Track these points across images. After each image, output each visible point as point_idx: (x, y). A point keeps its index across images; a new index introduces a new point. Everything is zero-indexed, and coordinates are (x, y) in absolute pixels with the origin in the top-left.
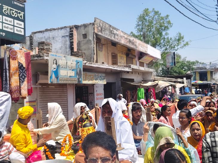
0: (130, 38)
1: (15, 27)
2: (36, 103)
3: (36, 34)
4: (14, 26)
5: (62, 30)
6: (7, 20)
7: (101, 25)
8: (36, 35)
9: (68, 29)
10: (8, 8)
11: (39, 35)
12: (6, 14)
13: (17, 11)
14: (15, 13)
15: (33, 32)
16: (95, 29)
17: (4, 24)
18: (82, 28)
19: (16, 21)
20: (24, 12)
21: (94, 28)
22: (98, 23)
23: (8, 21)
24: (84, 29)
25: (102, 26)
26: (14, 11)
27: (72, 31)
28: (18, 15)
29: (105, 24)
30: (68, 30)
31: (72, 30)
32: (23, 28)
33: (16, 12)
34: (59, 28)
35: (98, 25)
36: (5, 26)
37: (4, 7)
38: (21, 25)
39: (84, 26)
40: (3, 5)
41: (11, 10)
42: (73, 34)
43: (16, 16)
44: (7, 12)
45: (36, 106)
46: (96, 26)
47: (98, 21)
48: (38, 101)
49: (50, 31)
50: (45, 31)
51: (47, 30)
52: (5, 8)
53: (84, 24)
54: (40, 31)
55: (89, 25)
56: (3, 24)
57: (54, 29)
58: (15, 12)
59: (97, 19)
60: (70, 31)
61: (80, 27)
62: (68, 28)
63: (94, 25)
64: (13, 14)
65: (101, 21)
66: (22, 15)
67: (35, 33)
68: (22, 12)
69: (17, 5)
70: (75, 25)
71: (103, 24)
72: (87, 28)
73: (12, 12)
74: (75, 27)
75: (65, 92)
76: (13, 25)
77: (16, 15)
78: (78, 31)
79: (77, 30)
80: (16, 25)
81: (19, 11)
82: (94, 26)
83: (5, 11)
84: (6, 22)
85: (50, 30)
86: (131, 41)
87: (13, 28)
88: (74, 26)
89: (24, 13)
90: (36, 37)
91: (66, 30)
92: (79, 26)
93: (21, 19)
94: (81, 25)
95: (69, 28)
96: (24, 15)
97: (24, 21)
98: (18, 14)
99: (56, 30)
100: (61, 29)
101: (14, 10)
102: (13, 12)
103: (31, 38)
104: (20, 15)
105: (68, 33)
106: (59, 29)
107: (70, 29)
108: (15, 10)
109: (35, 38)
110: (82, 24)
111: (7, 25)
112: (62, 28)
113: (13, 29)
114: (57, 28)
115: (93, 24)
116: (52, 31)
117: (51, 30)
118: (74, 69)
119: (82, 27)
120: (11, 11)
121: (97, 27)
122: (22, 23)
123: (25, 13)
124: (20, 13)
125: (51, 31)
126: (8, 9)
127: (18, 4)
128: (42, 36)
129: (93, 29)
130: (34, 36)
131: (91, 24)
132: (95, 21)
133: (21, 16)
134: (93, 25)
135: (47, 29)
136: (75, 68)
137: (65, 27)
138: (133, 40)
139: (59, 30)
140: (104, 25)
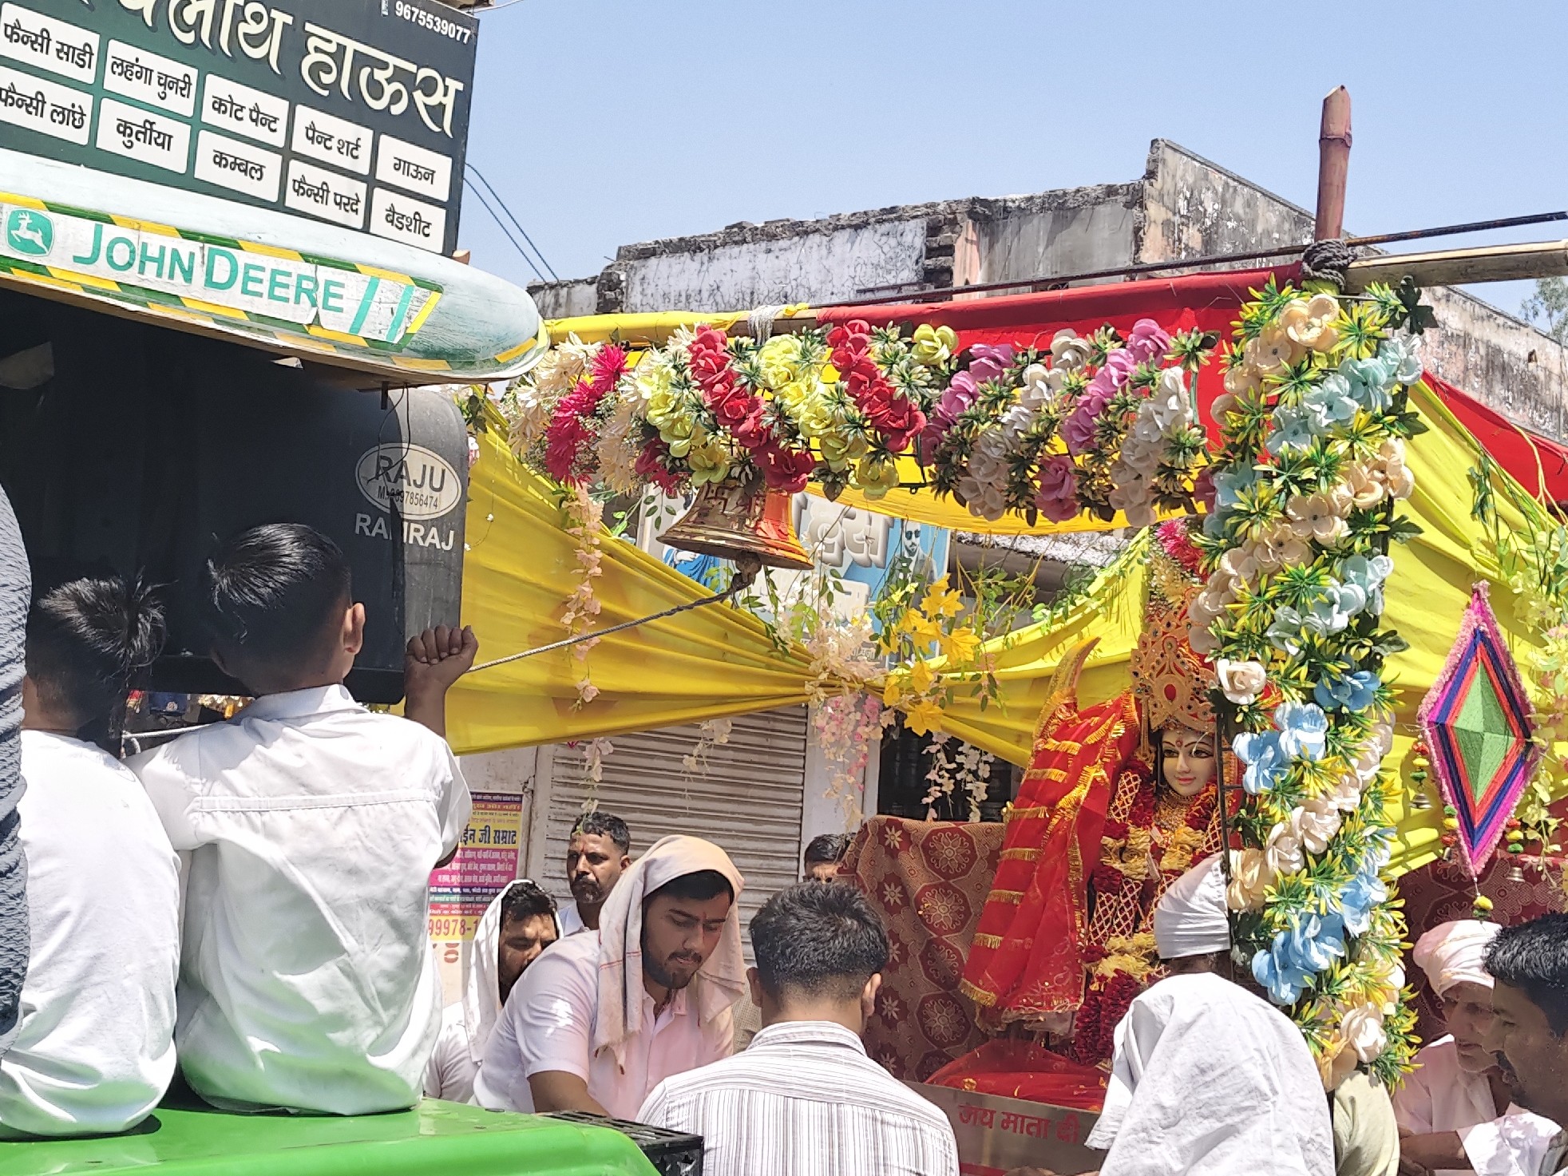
0: (1495, 340)
1: (377, 191)
2: (522, 816)
3: (653, 261)
4: (371, 181)
5: (866, 234)
6: (324, 139)
7: (1211, 206)
8: (650, 276)
9: (914, 235)
10: (342, 49)
11: (676, 268)
12: (325, 93)
13: (412, 68)
14: (389, 89)
15: (628, 249)
16: (1147, 242)
17: (297, 169)
18: (1039, 225)
19: (392, 148)
20: (467, 76)
21: (1137, 230)
22: (1177, 193)
23: (333, 143)
24: (1050, 241)
25: (1221, 216)
26: (389, 72)
27: (948, 250)
28: (411, 100)
29: (1250, 204)
30: (908, 239)
31: (942, 238)
32: (444, 197)
33: (399, 75)
34: (838, 217)
35: (1182, 204)
36: (303, 181)
37: (312, 43)
38: (430, 175)
39: (1049, 215)
40: (309, 27)
41: (360, 60)
42: (949, 271)
43: (398, 109)
44: (327, 79)
45: (520, 844)
46: (1155, 211)
47: (1178, 173)
48: (542, 803)
49: (764, 245)
50: (724, 244)
51: (738, 235)
52: (317, 49)
53: (1052, 195)
54: (687, 235)
55: (1097, 202)
56: (293, 164)
57: (795, 224)
58: (389, 81)
59: (1169, 154)
60: (931, 252)
61: (1013, 221)
62: (913, 223)
63: (1143, 206)
64: (377, 94)
65: (1214, 176)
66: (449, 102)
67: (646, 253)
68: (448, 81)
69: (412, 26)
70: (975, 201)
71: (1224, 203)
72: (1076, 228)
73: (371, 75)
74: (972, 214)
75: (786, 753)
76: (365, 171)
77: (396, 97)
78: (998, 247)
79: (991, 246)
80: (385, 173)
81: (424, 73)
82: (1136, 211)
83: (317, 68)
84: (317, 151)
85: (768, 234)
86: (1504, 368)
87: (363, 198)
88: (961, 208)
89: (460, 86)
90: (649, 292)
91: (893, 242)
92: (1005, 209)
93: (437, 129)
94: (1031, 199)
95: (923, 223)
96: (463, 101)
97: (454, 146)
98: (418, 95)
99: (815, 239)
100: (857, 228)
101: (384, 66)
102: (380, 75)
103: (610, 295)
104: (433, 101)
105: (910, 263)
106: (836, 229)
107: (933, 230)
108: (393, 61)
109: (643, 293)
110: (1039, 191)
111: (315, 176)
112: (866, 224)
113: (361, 207)
114: (824, 215)
115: (1136, 198)
116: (783, 243)
117: (773, 237)
118: (869, 564)
119: (1035, 221)
120: (366, 71)
121: (1167, 224)
122: (442, 165)
123: (469, 87)
124: (429, 87)
125: (775, 245)
126: (339, 54)
127: (426, 19)
128: (695, 285)
129: (1130, 237)
130: (637, 279)
131: (1111, 191)
132: (1151, 175)
133: (437, 112)
134: (1129, 205)
135: (740, 226)
136: (877, 558)
137: (891, 215)
138: (1531, 357)
139: (841, 237)
140: (1239, 207)
